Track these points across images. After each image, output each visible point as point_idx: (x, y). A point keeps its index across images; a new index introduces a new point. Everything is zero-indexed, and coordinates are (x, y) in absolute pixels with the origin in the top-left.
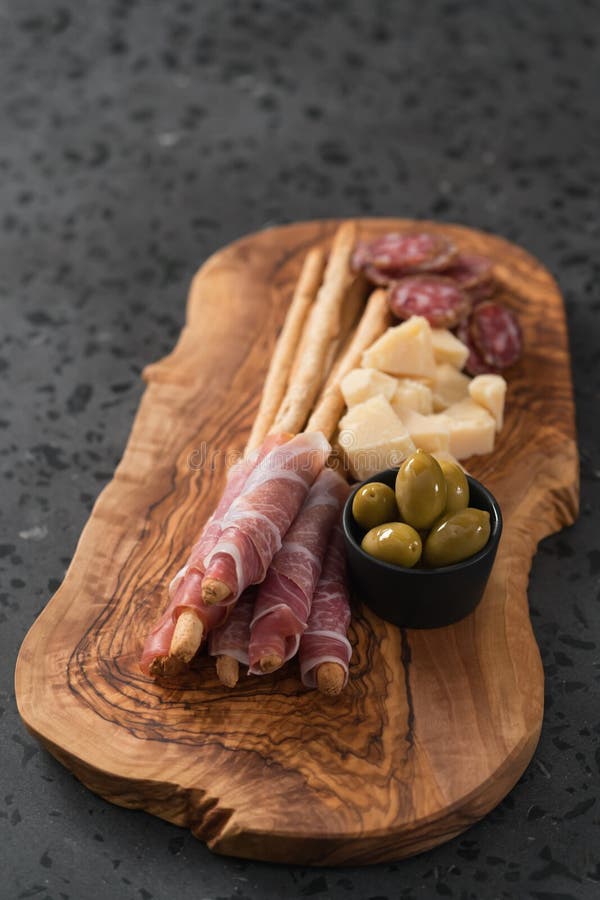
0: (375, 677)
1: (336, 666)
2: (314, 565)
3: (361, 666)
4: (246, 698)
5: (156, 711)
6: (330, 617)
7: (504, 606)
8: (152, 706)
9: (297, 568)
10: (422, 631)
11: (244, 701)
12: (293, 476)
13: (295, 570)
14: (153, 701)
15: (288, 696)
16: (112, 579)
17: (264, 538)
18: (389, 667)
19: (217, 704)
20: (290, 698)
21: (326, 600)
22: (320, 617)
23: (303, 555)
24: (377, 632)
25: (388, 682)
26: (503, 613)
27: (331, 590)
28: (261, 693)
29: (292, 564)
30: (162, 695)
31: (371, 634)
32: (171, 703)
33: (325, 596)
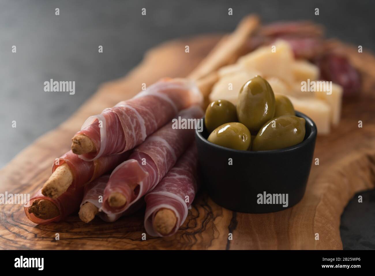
0: (204, 235)
1: (169, 212)
2: (168, 152)
3: (196, 229)
4: (101, 239)
5: (29, 241)
6: (175, 187)
7: (316, 206)
8: (28, 238)
9: (154, 149)
10: (249, 214)
11: (99, 240)
12: (165, 97)
13: (152, 149)
14: (30, 236)
15: (133, 240)
16: (31, 175)
17: (130, 120)
18: (217, 231)
19: (78, 241)
20: (134, 242)
21: (175, 178)
22: (167, 186)
23: (161, 143)
24: (215, 213)
25: (214, 239)
26: (315, 210)
27: (180, 173)
28: (114, 237)
29: (151, 147)
30: (38, 234)
31: (210, 213)
32: (43, 238)
33: (175, 176)
